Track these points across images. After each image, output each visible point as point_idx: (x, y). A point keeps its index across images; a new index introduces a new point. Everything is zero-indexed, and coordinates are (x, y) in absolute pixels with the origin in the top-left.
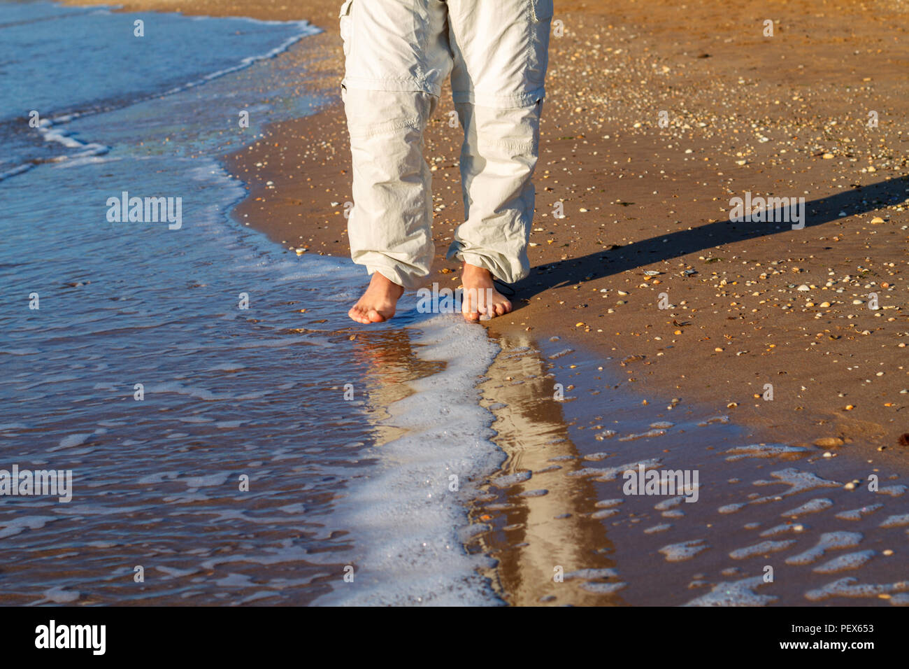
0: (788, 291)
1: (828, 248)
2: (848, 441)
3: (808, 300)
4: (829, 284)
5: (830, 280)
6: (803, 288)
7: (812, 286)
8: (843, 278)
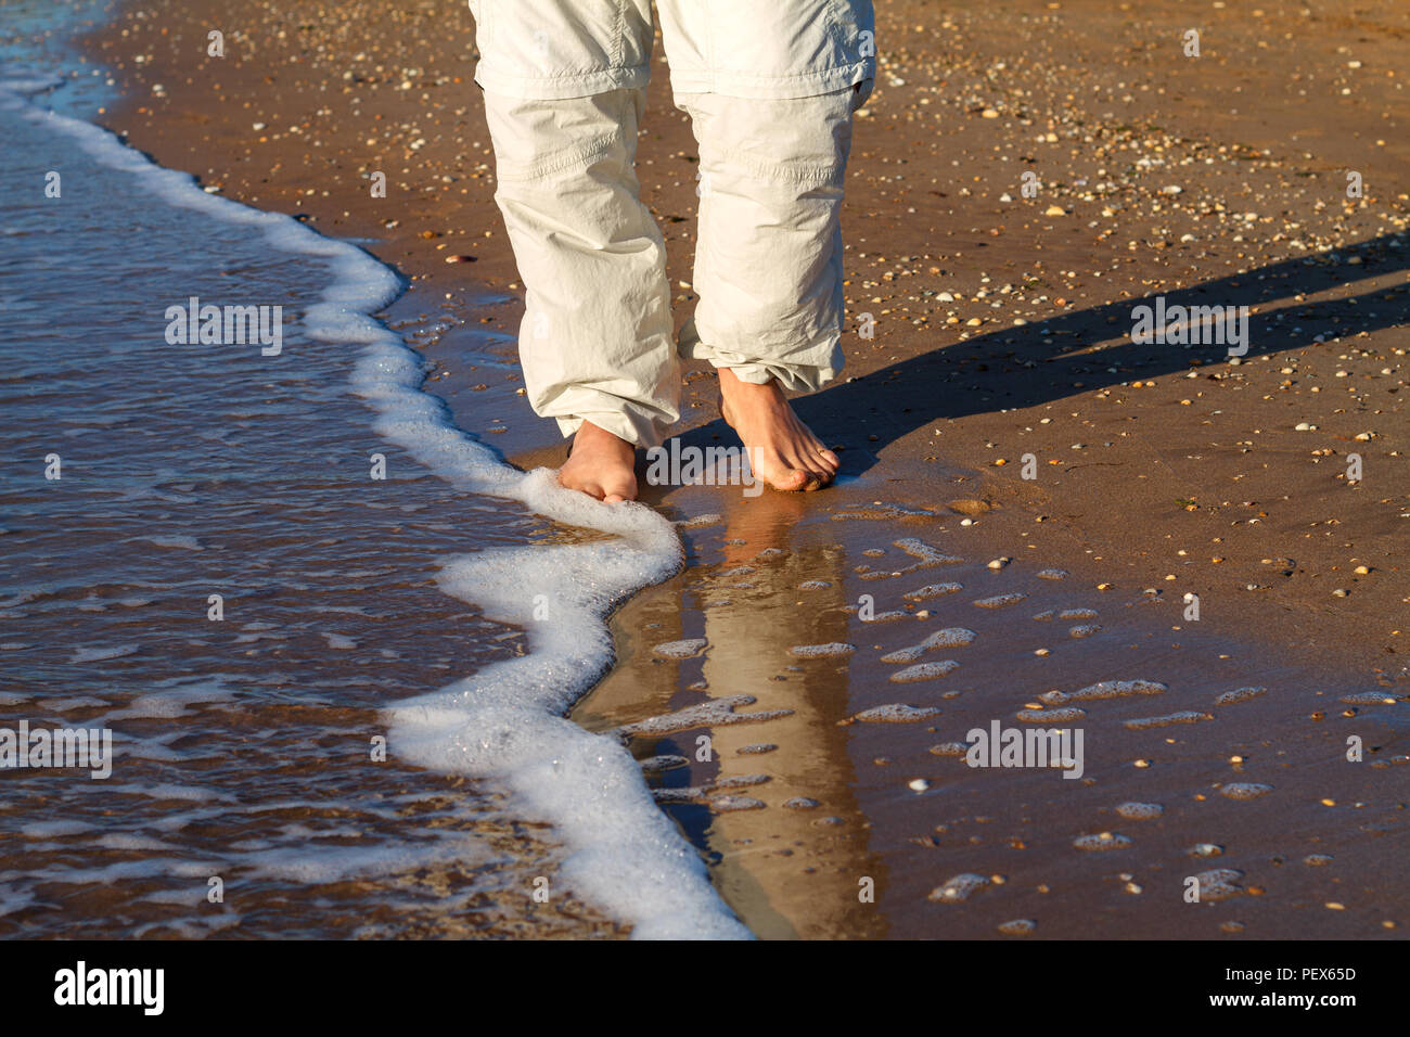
0: (922, 299)
1: (982, 245)
2: (994, 505)
3: (950, 314)
4: (981, 295)
5: (983, 288)
6: (944, 297)
7: (958, 296)
8: (1002, 288)
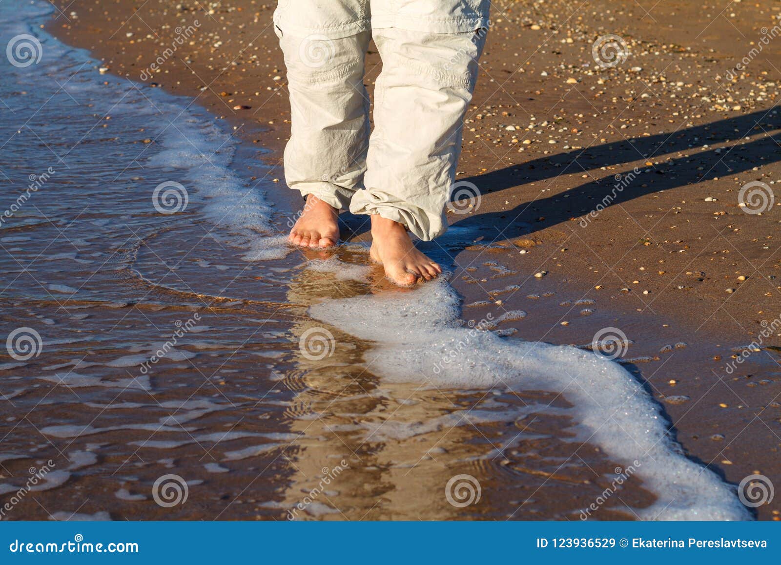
0: (498, 129)
1: (531, 99)
2: (538, 243)
3: (513, 137)
4: (531, 127)
5: (532, 123)
6: (510, 128)
7: (518, 127)
8: (542, 123)
